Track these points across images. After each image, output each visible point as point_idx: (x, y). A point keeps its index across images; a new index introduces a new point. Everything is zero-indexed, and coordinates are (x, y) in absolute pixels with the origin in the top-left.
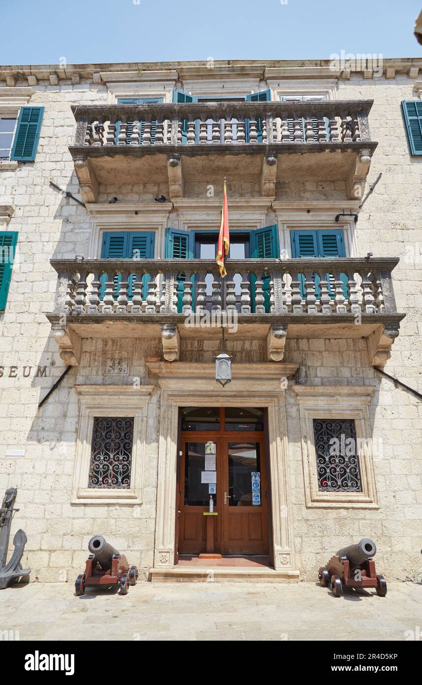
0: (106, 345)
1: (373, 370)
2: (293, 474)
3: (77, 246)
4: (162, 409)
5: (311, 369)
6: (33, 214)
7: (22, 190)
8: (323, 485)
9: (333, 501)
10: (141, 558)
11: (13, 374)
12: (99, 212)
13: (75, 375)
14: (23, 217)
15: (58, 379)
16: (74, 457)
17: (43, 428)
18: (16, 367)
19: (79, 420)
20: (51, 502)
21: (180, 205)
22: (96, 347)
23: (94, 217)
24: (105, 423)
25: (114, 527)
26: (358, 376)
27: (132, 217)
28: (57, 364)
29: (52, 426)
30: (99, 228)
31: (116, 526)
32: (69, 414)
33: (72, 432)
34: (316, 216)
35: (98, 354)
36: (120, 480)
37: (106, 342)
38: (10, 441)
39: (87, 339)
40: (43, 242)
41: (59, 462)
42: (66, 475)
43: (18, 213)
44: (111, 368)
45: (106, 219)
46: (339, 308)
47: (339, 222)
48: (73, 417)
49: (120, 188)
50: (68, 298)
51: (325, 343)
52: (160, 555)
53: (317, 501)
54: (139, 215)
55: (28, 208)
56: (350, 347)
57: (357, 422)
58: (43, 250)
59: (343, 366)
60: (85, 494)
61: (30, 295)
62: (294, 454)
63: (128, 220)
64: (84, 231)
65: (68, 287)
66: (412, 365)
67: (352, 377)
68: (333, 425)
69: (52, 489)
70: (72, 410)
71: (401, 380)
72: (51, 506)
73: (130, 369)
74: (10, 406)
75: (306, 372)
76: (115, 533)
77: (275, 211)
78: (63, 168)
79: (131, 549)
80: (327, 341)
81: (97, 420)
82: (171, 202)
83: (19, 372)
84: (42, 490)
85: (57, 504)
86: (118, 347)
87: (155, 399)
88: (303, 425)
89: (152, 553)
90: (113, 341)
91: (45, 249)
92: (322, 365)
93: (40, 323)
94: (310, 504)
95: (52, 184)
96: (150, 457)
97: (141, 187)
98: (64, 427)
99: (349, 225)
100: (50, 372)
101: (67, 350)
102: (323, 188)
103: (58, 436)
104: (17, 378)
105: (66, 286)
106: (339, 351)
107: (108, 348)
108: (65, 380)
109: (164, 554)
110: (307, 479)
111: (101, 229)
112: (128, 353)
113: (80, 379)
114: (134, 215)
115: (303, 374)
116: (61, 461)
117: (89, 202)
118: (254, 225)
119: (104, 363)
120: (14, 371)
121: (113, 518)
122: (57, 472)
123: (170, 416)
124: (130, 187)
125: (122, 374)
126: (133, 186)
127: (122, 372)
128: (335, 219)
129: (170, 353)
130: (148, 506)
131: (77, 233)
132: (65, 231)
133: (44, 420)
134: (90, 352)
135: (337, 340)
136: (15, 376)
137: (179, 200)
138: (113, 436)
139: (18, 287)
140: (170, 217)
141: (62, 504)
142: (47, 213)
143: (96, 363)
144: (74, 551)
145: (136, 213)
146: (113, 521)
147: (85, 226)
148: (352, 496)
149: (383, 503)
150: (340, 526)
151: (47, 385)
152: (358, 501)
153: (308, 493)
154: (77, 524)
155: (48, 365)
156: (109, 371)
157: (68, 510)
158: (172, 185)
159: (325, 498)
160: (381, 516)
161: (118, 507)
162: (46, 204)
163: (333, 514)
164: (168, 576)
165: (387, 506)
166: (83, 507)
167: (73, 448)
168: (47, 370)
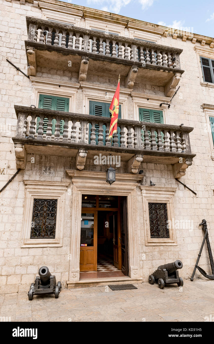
0: (41, 159)
1: (175, 180)
2: (139, 230)
3: (23, 100)
4: (74, 195)
5: (148, 178)
8: (153, 236)
9: (157, 243)
10: (61, 276)
12: (37, 82)
13: (23, 175)
15: (12, 176)
16: (22, 221)
19: (25, 200)
20: (7, 247)
21: (84, 86)
23: (34, 85)
24: (40, 202)
26: (169, 182)
27: (57, 88)
28: (11, 168)
29: (8, 203)
30: (37, 91)
31: (47, 259)
32: (19, 196)
33: (21, 207)
34: (151, 102)
35: (37, 163)
36: (49, 234)
37: (41, 157)
39: (30, 154)
40: (2, 94)
42: (17, 231)
44: (44, 172)
45: (41, 87)
46: (167, 149)
47: (161, 107)
48: (21, 198)
49: (49, 70)
50: (25, 130)
51: (154, 165)
52: (72, 274)
53: (150, 243)
54: (61, 87)
56: (165, 168)
57: (168, 205)
58: (2, 99)
59: (163, 178)
60: (27, 242)
62: (140, 220)
63: (54, 89)
64: (28, 92)
65: (25, 123)
66: (192, 179)
67: (166, 183)
68: (157, 205)
69: (8, 240)
70: (21, 194)
71: (187, 186)
72: (8, 249)
73: (55, 173)
75: (146, 180)
76: (46, 264)
77: (132, 97)
78: (14, 52)
79: (56, 271)
80: (155, 165)
81: (35, 200)
82: (79, 83)
84: (2, 240)
85: (11, 248)
86: (49, 160)
87: (70, 189)
88: (144, 205)
89: (67, 273)
90: (45, 156)
91: (4, 99)
92: (153, 177)
94: (147, 245)
95: (8, 61)
96: (67, 221)
97: (62, 72)
98: (16, 204)
99: (165, 109)
100: (7, 172)
101: (21, 159)
102: (154, 89)
103: (12, 209)
105: (24, 122)
106: (161, 170)
107: (42, 160)
108: (16, 177)
109: (74, 273)
110: (146, 232)
111: (38, 92)
112: (54, 164)
113: (26, 178)
115: (144, 181)
116: (14, 223)
117: (31, 76)
118: (122, 102)
119: (40, 169)
121: (45, 255)
122: (11, 230)
123: (78, 199)
124: (56, 71)
126: (57, 71)
127: (51, 174)
128: (159, 105)
129: (81, 165)
130: (65, 248)
131: (24, 92)
132: (16, 90)
133: (3, 199)
135: (160, 165)
137: (84, 83)
138: (45, 210)
140: (78, 92)
141: (15, 248)
142: (5, 78)
143: (36, 169)
144: (22, 275)
145: (60, 86)
146: (45, 257)
147: (29, 89)
148: (166, 240)
149: (179, 243)
150: (161, 254)
151: (5, 179)
152: (168, 243)
153: (146, 239)
154: (24, 260)
155: (6, 168)
156: (43, 173)
157: (19, 252)
158: (81, 74)
159: (154, 241)
160: (178, 249)
161: (48, 248)
162: (4, 72)
163: (157, 249)
164: (77, 285)
165: (180, 245)
166: (27, 249)
167: (22, 216)
168: (5, 170)
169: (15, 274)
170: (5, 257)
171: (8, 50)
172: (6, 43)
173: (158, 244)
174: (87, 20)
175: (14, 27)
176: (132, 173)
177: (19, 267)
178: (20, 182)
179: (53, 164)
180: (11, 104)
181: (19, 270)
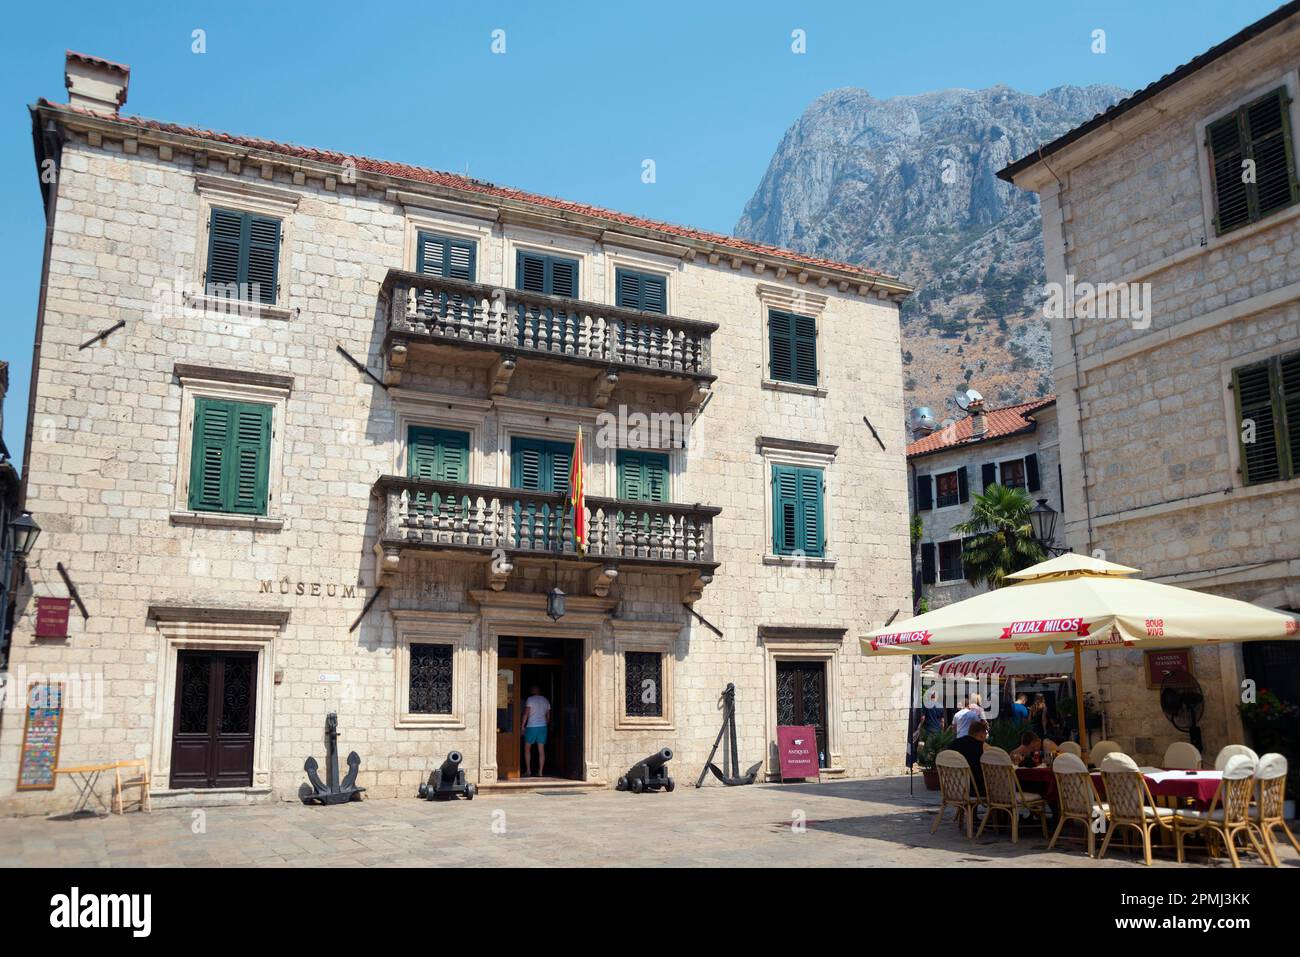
0: (419, 566)
1: (683, 607)
2: (605, 702)
3: (377, 440)
4: (484, 638)
6: (317, 388)
7: (301, 352)
8: (630, 711)
9: (638, 725)
11: (316, 592)
12: (404, 400)
13: (388, 598)
14: (305, 391)
15: (369, 601)
16: (393, 683)
17: (357, 653)
18: (319, 585)
19: (396, 646)
20: (373, 727)
21: (501, 404)
22: (408, 566)
23: (398, 405)
24: (422, 650)
25: (438, 749)
26: (669, 612)
27: (444, 411)
28: (366, 585)
30: (404, 419)
31: (441, 748)
32: (384, 639)
33: (390, 658)
35: (412, 575)
36: (441, 706)
38: (322, 666)
41: (378, 687)
42: (386, 701)
43: (299, 384)
44: (427, 592)
45: (411, 409)
48: (389, 642)
49: (426, 366)
52: (486, 772)
53: (625, 724)
54: (452, 409)
55: (310, 380)
57: (663, 656)
58: (336, 441)
59: (657, 602)
60: (406, 719)
61: (325, 498)
62: (607, 684)
63: (439, 414)
64: (386, 421)
67: (664, 613)
68: (643, 656)
69: (373, 715)
70: (387, 633)
71: (706, 618)
72: (373, 730)
73: (447, 594)
74: (318, 628)
75: (622, 607)
76: (440, 755)
78: (352, 326)
81: (413, 646)
82: (491, 399)
83: (323, 590)
84: (364, 715)
85: (379, 728)
86: (433, 568)
87: (474, 627)
88: (617, 658)
89: (476, 771)
93: (341, 535)
94: (618, 727)
95: (339, 349)
96: (472, 685)
97: (453, 371)
98: (380, 652)
99: (675, 451)
100: (358, 592)
101: (390, 573)
103: (373, 661)
104: (320, 597)
105: (398, 505)
106: (654, 586)
107: (422, 569)
108: (377, 602)
109: (488, 771)
110: (617, 705)
111: (406, 421)
112: (444, 577)
113: (394, 603)
114: (447, 409)
115: (620, 609)
116: (380, 686)
117: (393, 386)
119: (419, 587)
120: (317, 589)
121: (437, 741)
122: (376, 698)
124: (439, 368)
125: (439, 599)
127: (439, 596)
129: (499, 583)
130: (473, 730)
131: (377, 422)
132: (362, 418)
134: (402, 573)
136: (318, 595)
137: (501, 398)
138: (431, 663)
139: (309, 487)
140: (488, 416)
141: (385, 729)
144: (401, 771)
145: (450, 407)
146: (437, 744)
147: (386, 415)
148: (655, 719)
149: (678, 725)
150: (642, 745)
151: (356, 607)
152: (658, 724)
153: (617, 718)
154: (402, 747)
155: (356, 584)
156: (425, 595)
157: (392, 734)
158: (496, 383)
159: (631, 722)
160: (676, 736)
161: (442, 731)
162: (335, 377)
163: (637, 735)
164: (493, 789)
165: (681, 728)
166: (407, 731)
167: (393, 675)
168: (355, 589)
169: (389, 769)
170: (371, 743)
171: (337, 321)
172: (334, 303)
173: (639, 727)
174: (507, 229)
175: (346, 261)
176: (595, 596)
177: (395, 759)
178: (384, 611)
179: (441, 577)
180: (354, 451)
181: (395, 764)
